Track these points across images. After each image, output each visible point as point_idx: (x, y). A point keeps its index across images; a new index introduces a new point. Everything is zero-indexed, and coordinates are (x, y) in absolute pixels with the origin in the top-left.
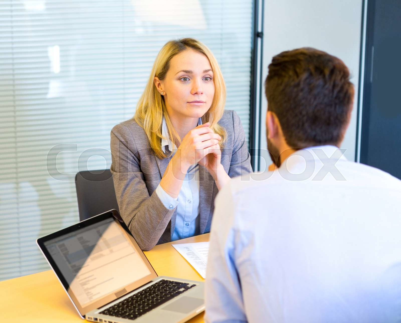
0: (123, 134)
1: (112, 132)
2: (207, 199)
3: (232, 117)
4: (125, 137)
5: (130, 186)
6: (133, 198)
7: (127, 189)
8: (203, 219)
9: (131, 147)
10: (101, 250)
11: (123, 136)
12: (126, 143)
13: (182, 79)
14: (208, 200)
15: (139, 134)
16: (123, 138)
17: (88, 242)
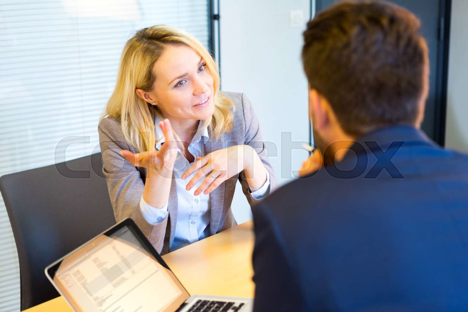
0: (111, 130)
1: (99, 127)
2: (219, 200)
3: (241, 102)
4: (114, 133)
10: (122, 273)
11: (111, 132)
16: (112, 134)
17: (105, 263)
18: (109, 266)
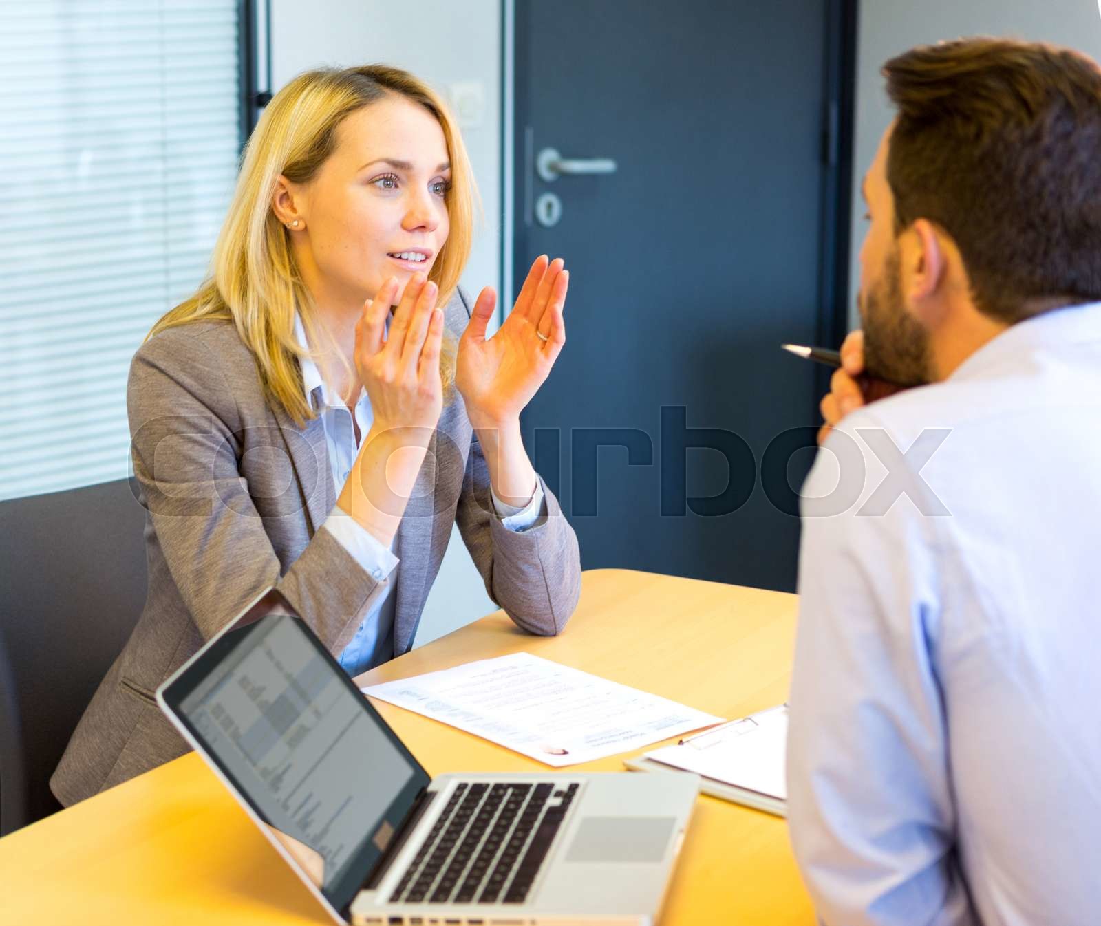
0: (190, 362)
4: (198, 369)
5: (223, 521)
6: (239, 558)
7: (215, 530)
8: (406, 604)
9: (220, 398)
12: (198, 389)
13: (381, 183)
14: (421, 546)
15: (232, 359)
17: (262, 689)
18: (271, 696)
